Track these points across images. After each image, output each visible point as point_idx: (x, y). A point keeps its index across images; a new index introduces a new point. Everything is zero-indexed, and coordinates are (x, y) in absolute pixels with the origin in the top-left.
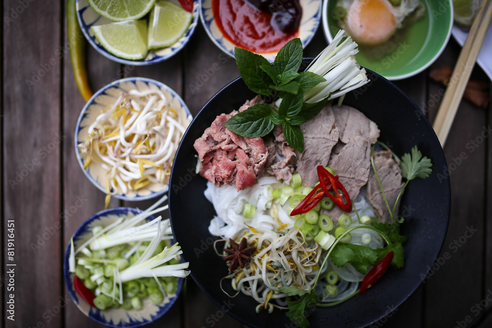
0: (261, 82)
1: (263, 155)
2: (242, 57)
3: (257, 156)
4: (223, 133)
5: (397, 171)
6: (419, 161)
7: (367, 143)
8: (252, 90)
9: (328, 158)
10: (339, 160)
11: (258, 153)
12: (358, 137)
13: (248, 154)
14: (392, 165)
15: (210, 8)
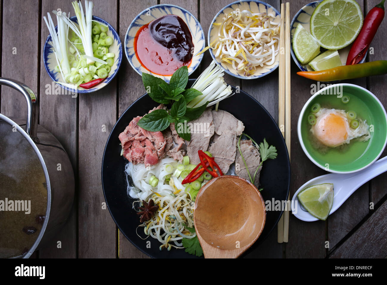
0: (162, 95)
1: (162, 143)
2: (147, 79)
3: (158, 144)
4: (137, 129)
5: (256, 154)
6: (268, 148)
7: (234, 135)
8: (155, 100)
9: (208, 145)
10: (215, 147)
11: (159, 142)
12: (228, 131)
13: (153, 143)
14: (253, 149)
15: (132, 47)
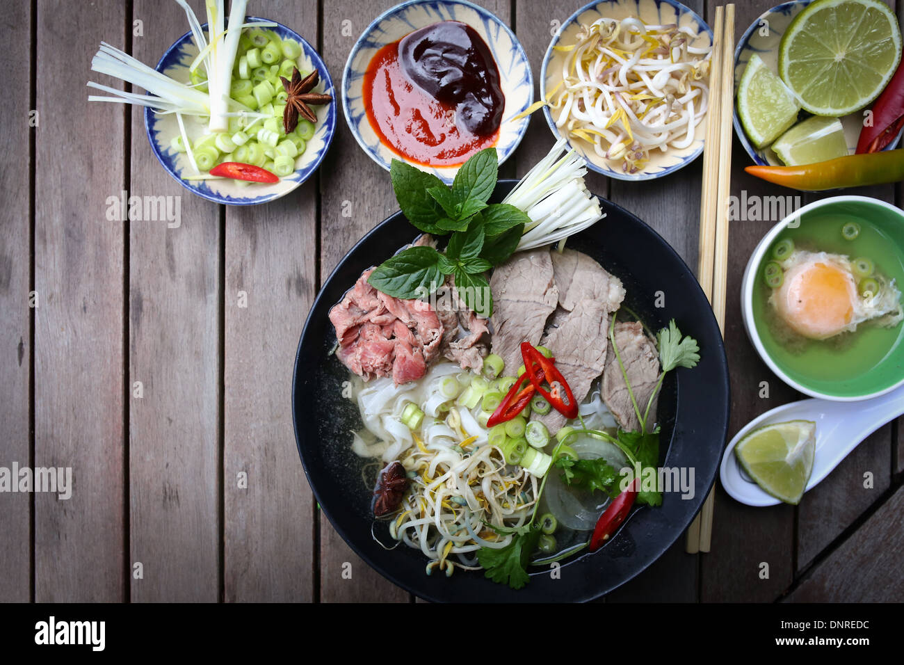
0: (432, 213)
1: (436, 331)
2: (402, 175)
3: (426, 334)
4: (374, 297)
5: (650, 355)
6: (680, 343)
7: (603, 310)
8: (416, 225)
9: (541, 333)
10: (558, 337)
11: (427, 329)
12: (588, 302)
13: (413, 329)
14: (643, 344)
15: (359, 98)
